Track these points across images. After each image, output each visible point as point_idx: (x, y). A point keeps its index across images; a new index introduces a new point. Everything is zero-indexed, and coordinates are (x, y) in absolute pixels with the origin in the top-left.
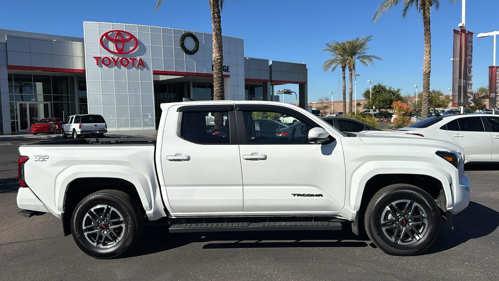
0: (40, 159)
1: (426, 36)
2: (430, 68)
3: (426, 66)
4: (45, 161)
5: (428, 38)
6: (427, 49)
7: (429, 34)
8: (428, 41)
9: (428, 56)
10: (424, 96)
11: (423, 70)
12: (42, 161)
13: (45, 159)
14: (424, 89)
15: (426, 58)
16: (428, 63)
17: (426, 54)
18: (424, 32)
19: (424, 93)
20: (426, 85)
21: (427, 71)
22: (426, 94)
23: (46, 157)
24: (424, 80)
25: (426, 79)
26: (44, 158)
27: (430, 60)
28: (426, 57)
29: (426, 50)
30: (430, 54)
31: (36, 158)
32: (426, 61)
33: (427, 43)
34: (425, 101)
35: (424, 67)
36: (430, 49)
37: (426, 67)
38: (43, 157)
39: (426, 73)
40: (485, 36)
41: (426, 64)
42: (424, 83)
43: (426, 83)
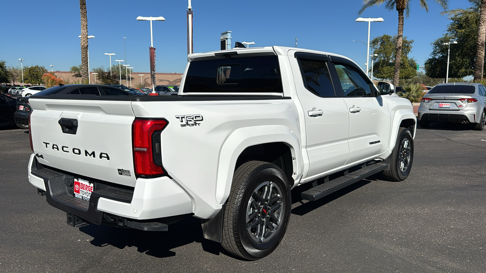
0: (189, 123)
1: (82, 10)
2: (87, 42)
3: (84, 39)
4: (198, 125)
5: (85, 12)
6: (85, 23)
7: (85, 8)
8: (84, 15)
9: (85, 30)
10: (84, 70)
11: (81, 43)
12: (193, 125)
13: (197, 122)
14: (83, 62)
15: (84, 32)
16: (85, 37)
17: (84, 28)
18: (80, 5)
19: (83, 67)
20: (85, 59)
21: (85, 45)
22: (85, 68)
23: (198, 119)
24: (82, 54)
25: (85, 53)
26: (195, 119)
27: (87, 34)
28: (84, 30)
29: (83, 24)
30: (87, 28)
31: (182, 121)
32: (83, 34)
33: (84, 17)
34: (85, 75)
35: (82, 41)
36: (86, 23)
37: (84, 41)
38: (193, 118)
39: (85, 47)
40: (143, 19)
41: (83, 38)
42: (83, 57)
43: (85, 57)
